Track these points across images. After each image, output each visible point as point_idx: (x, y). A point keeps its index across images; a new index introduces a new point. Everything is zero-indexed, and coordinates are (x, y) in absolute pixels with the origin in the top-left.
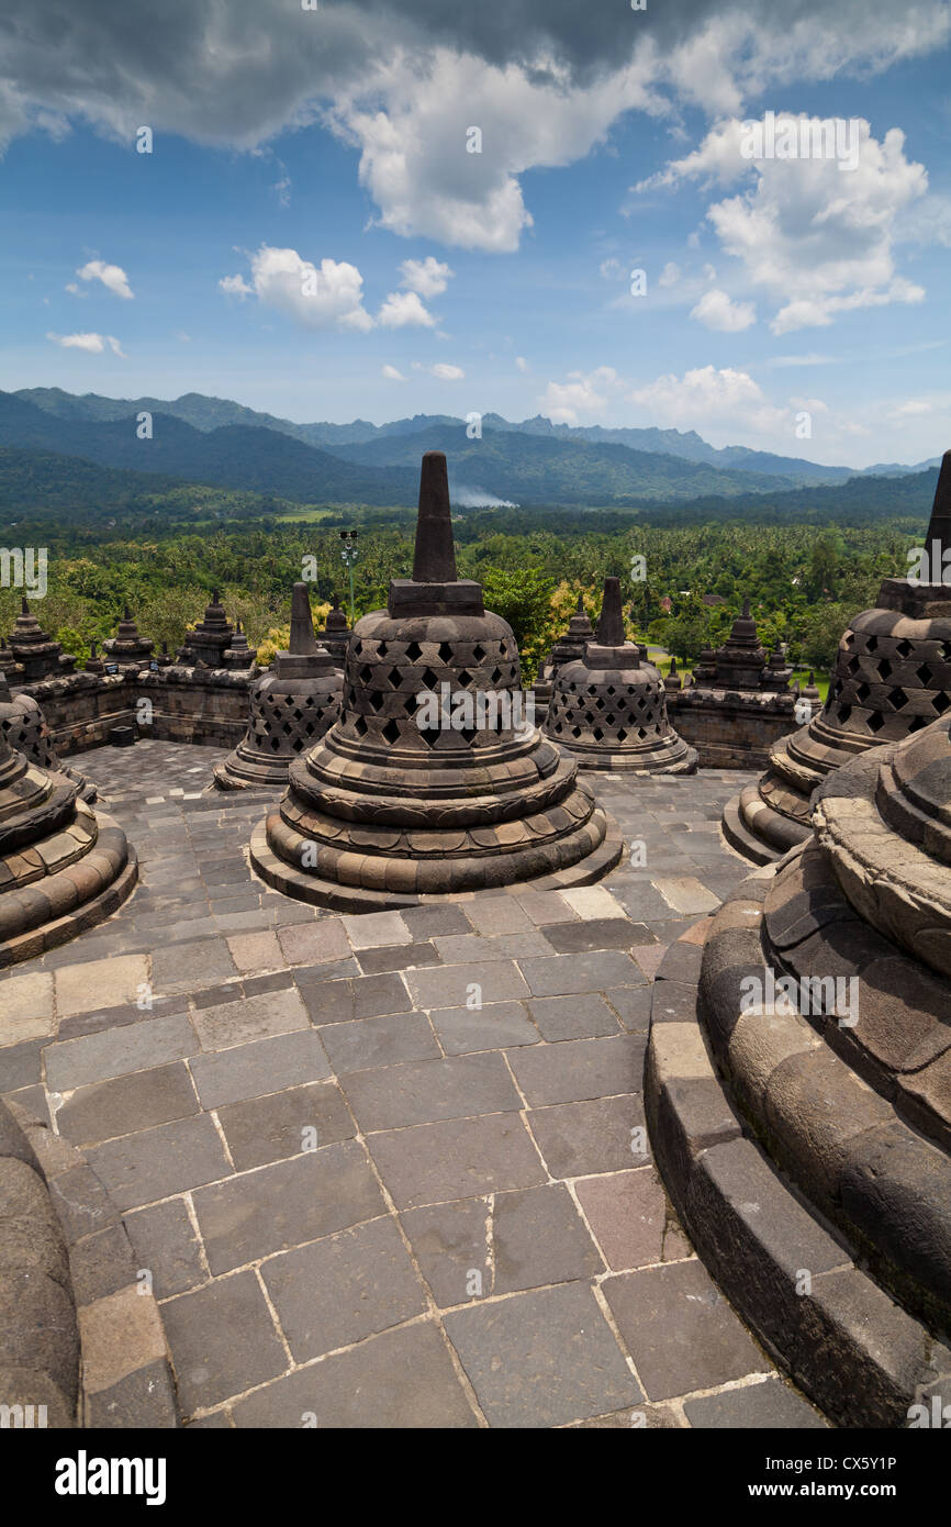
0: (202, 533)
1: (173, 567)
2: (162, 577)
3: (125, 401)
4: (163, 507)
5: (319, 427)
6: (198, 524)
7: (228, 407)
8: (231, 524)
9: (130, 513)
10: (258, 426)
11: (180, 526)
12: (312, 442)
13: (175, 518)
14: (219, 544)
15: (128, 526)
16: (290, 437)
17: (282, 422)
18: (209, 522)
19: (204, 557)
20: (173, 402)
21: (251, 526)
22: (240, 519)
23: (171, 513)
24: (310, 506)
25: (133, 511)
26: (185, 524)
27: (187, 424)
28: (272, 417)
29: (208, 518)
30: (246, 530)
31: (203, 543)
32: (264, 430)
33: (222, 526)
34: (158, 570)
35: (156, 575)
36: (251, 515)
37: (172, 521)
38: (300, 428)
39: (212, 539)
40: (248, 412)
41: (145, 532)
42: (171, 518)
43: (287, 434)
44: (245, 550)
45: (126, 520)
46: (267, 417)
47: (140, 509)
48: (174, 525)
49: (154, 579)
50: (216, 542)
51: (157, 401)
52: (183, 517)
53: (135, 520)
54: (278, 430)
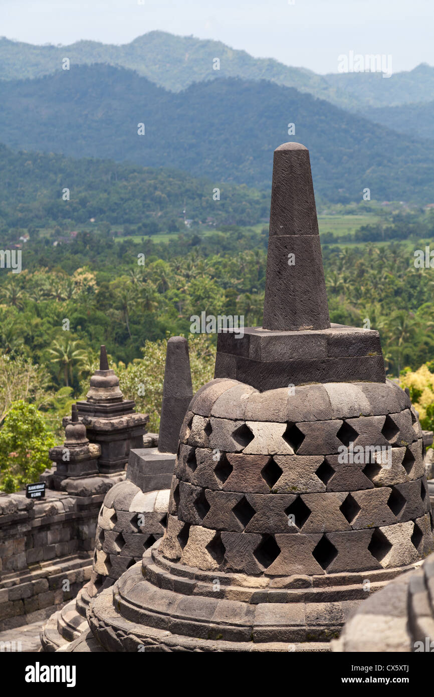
0: (165, 253)
1: (123, 308)
2: (105, 324)
3: (51, 47)
4: (102, 211)
5: (354, 79)
6: (156, 239)
7: (211, 48)
8: (211, 238)
9: (53, 223)
10: (258, 79)
11: (130, 243)
12: (344, 103)
13: (120, 229)
14: (194, 271)
15: (48, 242)
16: (308, 96)
17: (295, 72)
18: (175, 236)
19: (170, 293)
20: (124, 46)
21: (242, 242)
22: (225, 230)
23: (115, 221)
24: (339, 207)
25: (55, 218)
26: (137, 240)
27: (144, 80)
28: (280, 65)
29: (173, 229)
30: (234, 249)
31: (168, 269)
32: (266, 86)
33: (196, 241)
34: (99, 314)
35: (95, 321)
36: (243, 223)
37: (116, 234)
38: (326, 81)
39: (181, 261)
40: (243, 58)
41: (76, 252)
42: (114, 229)
43: (303, 90)
44: (234, 281)
45: (44, 234)
46: (272, 65)
47: (66, 215)
48: (120, 240)
49: (92, 328)
50: (189, 268)
51: (100, 45)
52: (133, 227)
53: (58, 233)
54: (288, 84)
